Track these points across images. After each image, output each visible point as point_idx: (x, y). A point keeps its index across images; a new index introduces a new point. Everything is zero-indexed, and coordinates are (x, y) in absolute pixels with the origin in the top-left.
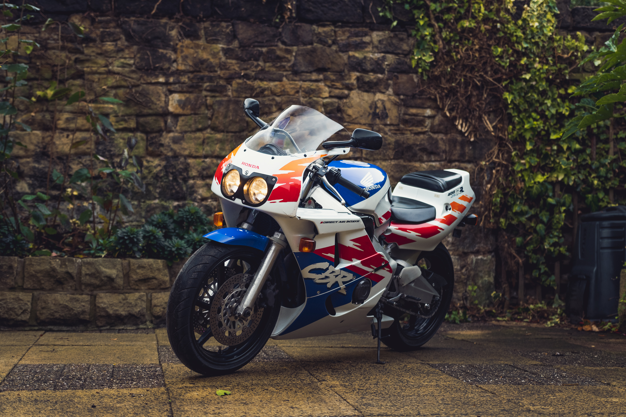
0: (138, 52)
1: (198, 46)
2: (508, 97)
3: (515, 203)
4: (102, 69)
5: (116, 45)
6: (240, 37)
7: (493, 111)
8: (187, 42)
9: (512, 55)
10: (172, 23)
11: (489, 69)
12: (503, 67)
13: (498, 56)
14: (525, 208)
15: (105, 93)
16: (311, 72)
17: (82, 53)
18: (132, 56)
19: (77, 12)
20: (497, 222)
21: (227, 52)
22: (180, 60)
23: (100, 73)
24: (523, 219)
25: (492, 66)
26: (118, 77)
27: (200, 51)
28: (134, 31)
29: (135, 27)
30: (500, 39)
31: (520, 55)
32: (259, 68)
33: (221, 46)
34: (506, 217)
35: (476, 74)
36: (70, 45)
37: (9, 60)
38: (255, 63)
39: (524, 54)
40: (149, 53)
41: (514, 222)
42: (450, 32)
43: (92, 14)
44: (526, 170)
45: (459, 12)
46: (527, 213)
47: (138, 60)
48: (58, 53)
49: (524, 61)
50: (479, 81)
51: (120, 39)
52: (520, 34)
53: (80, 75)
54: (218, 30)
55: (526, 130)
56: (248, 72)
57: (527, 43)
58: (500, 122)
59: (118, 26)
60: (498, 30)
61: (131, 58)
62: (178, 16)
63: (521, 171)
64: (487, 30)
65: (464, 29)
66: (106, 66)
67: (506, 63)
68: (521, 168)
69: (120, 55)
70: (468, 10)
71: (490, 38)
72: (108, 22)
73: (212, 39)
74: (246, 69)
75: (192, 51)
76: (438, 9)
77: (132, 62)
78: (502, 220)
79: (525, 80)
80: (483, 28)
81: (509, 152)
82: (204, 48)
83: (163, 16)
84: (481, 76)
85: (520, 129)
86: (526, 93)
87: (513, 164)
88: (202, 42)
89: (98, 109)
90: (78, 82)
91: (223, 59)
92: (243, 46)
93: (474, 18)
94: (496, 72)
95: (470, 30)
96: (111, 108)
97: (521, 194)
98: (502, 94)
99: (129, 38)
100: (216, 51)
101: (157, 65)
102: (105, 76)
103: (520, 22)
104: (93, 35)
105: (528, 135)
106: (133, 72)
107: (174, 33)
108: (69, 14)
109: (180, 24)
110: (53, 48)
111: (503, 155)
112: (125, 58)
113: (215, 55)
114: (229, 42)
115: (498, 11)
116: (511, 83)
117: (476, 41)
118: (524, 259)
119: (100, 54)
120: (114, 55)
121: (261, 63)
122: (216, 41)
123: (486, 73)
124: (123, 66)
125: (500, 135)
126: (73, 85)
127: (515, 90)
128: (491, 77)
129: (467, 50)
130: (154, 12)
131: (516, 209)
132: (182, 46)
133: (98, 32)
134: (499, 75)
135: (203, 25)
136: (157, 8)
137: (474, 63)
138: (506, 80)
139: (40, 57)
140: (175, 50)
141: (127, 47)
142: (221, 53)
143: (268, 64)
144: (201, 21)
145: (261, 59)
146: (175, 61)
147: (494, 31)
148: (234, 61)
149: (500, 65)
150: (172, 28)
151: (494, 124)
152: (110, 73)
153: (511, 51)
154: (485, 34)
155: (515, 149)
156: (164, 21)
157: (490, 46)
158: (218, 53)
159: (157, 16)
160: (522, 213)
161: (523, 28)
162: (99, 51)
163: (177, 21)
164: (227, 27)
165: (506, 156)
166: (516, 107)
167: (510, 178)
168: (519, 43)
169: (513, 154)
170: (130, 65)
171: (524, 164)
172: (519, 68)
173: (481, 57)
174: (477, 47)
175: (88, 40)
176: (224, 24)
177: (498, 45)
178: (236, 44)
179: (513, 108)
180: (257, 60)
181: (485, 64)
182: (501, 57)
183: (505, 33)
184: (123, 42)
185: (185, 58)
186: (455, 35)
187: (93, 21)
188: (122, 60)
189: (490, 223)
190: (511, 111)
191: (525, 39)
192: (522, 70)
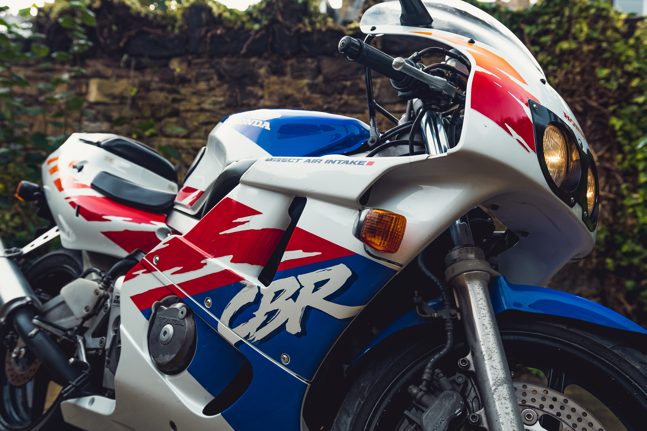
0: (228, 89)
1: (283, 83)
2: (617, 123)
3: (624, 243)
4: (195, 108)
5: (208, 85)
6: (324, 71)
7: (600, 140)
8: (273, 78)
9: (622, 77)
10: (261, 62)
11: (593, 93)
12: (610, 90)
13: (603, 78)
14: (638, 248)
15: (197, 129)
16: (394, 104)
17: (178, 93)
18: (222, 93)
19: (176, 56)
20: (604, 264)
21: (311, 87)
22: (266, 96)
23: (193, 111)
24: (636, 261)
25: (596, 90)
26: (208, 114)
27: (285, 87)
28: (225, 70)
29: (227, 67)
30: (606, 60)
31: (631, 76)
32: (342, 102)
33: (305, 81)
34: (613, 257)
35: (578, 99)
36: (168, 86)
37: (117, 101)
38: (338, 97)
39: (636, 75)
40: (237, 90)
41: (624, 263)
42: (548, 55)
43: (190, 57)
44: (638, 205)
45: (557, 34)
46: (640, 253)
47: (227, 97)
48: (158, 93)
49: (635, 83)
50: (581, 106)
51: (212, 79)
52: (631, 53)
53: (176, 113)
54: (302, 66)
55: (639, 161)
56: (332, 105)
57: (638, 62)
58: (608, 150)
59: (212, 67)
60: (605, 50)
61: (221, 96)
62: (266, 54)
63: (633, 206)
64: (590, 51)
65: (563, 52)
66: (199, 104)
67: (614, 85)
68: (633, 202)
69: (212, 93)
70: (568, 31)
71: (593, 60)
72: (203, 64)
73: (298, 75)
74: (329, 103)
75: (277, 87)
76: (534, 31)
77: (221, 99)
78: (609, 261)
79: (637, 104)
80: (585, 48)
81: (618, 185)
82: (290, 85)
83: (253, 56)
84: (583, 101)
85: (632, 159)
86: (640, 118)
87: (623, 197)
88: (287, 78)
89: (189, 144)
90: (174, 120)
91: (308, 94)
92: (327, 81)
93: (575, 38)
94: (601, 96)
95: (570, 52)
96: (201, 143)
97: (631, 231)
98: (608, 119)
99: (221, 77)
100: (301, 86)
101: (245, 102)
102: (196, 113)
103: (632, 41)
104: (189, 76)
105: (641, 166)
106: (223, 109)
107: (262, 71)
108: (169, 58)
109: (268, 62)
110: (154, 90)
111: (610, 187)
112: (216, 96)
113: (299, 90)
114: (315, 77)
115: (604, 30)
116: (621, 107)
117: (577, 64)
118: (634, 307)
119: (194, 93)
120: (206, 93)
121: (345, 97)
122: (301, 77)
123: (590, 97)
124: (214, 103)
125: (608, 165)
126: (168, 122)
127: (625, 115)
128: (596, 101)
129: (566, 74)
130: (243, 51)
131: (625, 248)
132: (269, 83)
133: (194, 73)
134: (605, 100)
135: (290, 62)
136: (248, 49)
137: (575, 87)
138: (613, 104)
139: (142, 98)
140: (262, 87)
141: (219, 86)
142: (306, 89)
143: (352, 97)
144: (287, 58)
145: (345, 92)
146: (262, 97)
147: (599, 51)
148: (318, 96)
149: (606, 88)
150: (261, 67)
151: (600, 153)
152: (202, 110)
153: (619, 72)
154: (587, 56)
155: (625, 181)
156: (253, 60)
157: (594, 68)
158: (303, 88)
159: (247, 56)
160: (632, 254)
161: (636, 47)
162: (193, 90)
163: (266, 59)
164: (312, 63)
165: (614, 189)
166: (627, 135)
167: (619, 214)
168: (630, 63)
169: (624, 186)
170: (220, 103)
171: (637, 199)
172: (630, 91)
173: (583, 81)
174: (578, 70)
175: (183, 80)
176: (309, 60)
177: (604, 66)
178: (320, 79)
179: (622, 136)
180: (341, 93)
181: (588, 88)
182: (607, 79)
183: (613, 54)
184: (215, 81)
185: (271, 94)
186: (552, 59)
187: (190, 64)
188: (214, 99)
189: (591, 263)
190: (620, 139)
191: (638, 58)
192: (634, 93)
